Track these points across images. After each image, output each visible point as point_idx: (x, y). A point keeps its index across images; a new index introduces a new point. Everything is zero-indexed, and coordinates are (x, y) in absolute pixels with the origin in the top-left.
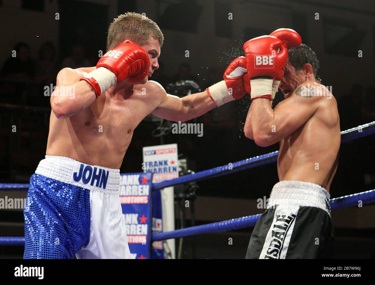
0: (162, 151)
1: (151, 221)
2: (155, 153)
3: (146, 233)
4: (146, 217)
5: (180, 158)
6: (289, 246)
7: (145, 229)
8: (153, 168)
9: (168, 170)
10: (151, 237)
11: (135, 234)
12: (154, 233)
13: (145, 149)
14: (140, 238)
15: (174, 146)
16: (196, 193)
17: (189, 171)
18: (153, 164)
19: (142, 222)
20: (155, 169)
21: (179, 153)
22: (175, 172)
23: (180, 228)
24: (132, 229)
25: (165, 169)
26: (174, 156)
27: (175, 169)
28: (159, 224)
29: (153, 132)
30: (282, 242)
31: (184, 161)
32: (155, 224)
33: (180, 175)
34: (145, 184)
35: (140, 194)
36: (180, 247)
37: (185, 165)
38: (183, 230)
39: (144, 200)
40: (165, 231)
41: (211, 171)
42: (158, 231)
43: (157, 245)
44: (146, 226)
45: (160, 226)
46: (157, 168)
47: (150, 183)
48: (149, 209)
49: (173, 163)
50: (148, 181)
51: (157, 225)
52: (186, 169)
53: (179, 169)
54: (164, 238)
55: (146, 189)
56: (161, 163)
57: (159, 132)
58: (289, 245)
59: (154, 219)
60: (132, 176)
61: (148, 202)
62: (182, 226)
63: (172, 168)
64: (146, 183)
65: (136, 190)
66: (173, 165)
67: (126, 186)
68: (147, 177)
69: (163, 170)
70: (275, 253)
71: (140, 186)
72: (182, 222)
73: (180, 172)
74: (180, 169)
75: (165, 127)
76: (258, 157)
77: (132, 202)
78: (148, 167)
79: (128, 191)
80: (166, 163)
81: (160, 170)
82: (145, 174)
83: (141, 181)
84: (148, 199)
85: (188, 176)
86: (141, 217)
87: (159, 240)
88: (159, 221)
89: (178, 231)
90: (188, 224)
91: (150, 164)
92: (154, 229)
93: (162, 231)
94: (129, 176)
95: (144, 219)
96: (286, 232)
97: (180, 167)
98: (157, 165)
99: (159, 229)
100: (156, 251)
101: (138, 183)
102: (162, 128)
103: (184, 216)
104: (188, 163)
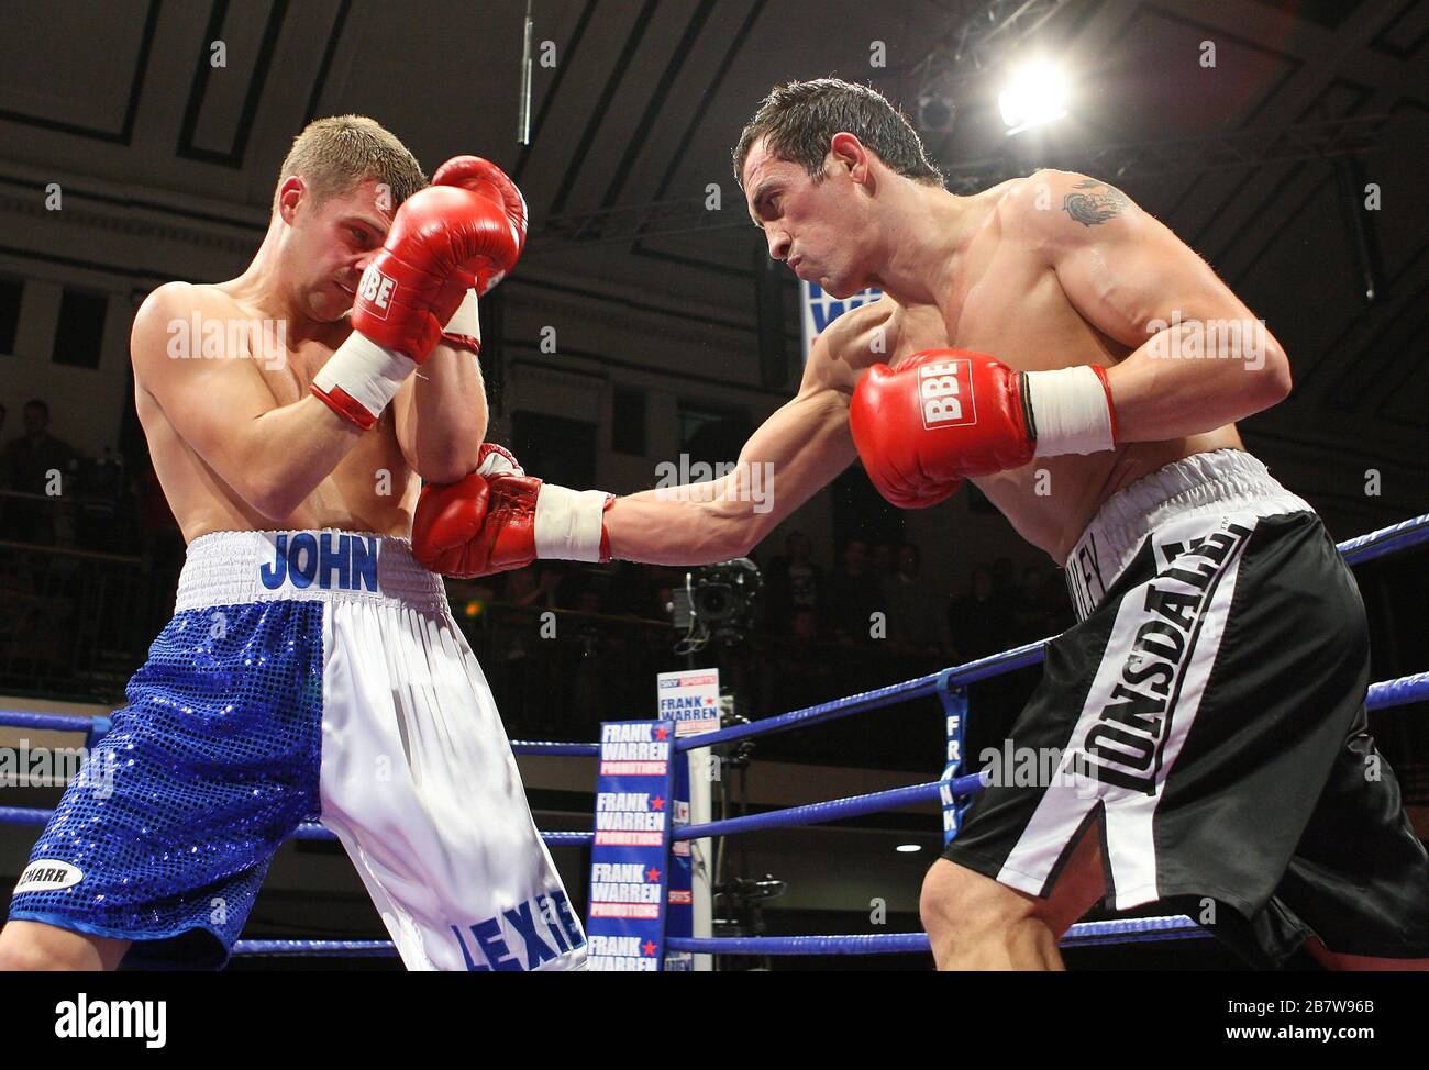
0: (691, 681)
1: (672, 806)
2: (678, 685)
3: (662, 828)
4: (662, 799)
5: (722, 693)
6: (1220, 650)
7: (660, 820)
8: (675, 710)
9: (701, 714)
10: (672, 835)
11: (642, 829)
12: (676, 827)
13: (662, 677)
14: (651, 836)
15: (714, 672)
16: (750, 755)
17: (738, 717)
18: (675, 704)
19: (654, 808)
20: (679, 712)
21: (721, 684)
22: (713, 718)
23: (720, 818)
24: (637, 821)
25: (696, 713)
26: (714, 688)
27: (713, 713)
28: (683, 811)
29: (676, 647)
30: (1187, 637)
31: (730, 698)
32: (677, 813)
33: (723, 726)
34: (660, 740)
35: (653, 758)
36: (720, 853)
37: (731, 706)
38: (724, 821)
39: (660, 769)
40: (694, 823)
41: (779, 719)
42: (682, 823)
43: (681, 848)
44: (662, 814)
45: (687, 814)
46: (682, 710)
47: (670, 738)
48: (668, 785)
49: (710, 701)
50: (667, 735)
51: (680, 813)
52: (732, 712)
53: (720, 713)
54: (692, 836)
55: (664, 750)
56: (689, 702)
57: (686, 646)
58: (1221, 644)
59: (675, 801)
60: (639, 726)
61: (668, 770)
62: (724, 815)
63: (707, 711)
64: (664, 738)
65: (645, 751)
66: (710, 706)
67: (627, 743)
68: (664, 727)
69: (692, 714)
70: (1160, 678)
71: (654, 744)
72: (724, 807)
73: (722, 718)
74: (723, 713)
75: (696, 638)
76: (861, 695)
77: (639, 772)
78: (666, 710)
79: (632, 754)
80: (698, 701)
81: (687, 714)
82: (661, 722)
83: (655, 736)
84: (667, 768)
85: (738, 727)
86: (654, 799)
87: (683, 840)
88: (684, 805)
89: (718, 823)
90: (735, 811)
91: (671, 702)
92: (675, 820)
93: (689, 824)
94: (633, 726)
95: (658, 803)
96: (1205, 595)
97: (723, 709)
98: (682, 706)
99: (685, 820)
100: (678, 859)
101: (649, 739)
102: (691, 641)
103: (728, 797)
104: (736, 702)
